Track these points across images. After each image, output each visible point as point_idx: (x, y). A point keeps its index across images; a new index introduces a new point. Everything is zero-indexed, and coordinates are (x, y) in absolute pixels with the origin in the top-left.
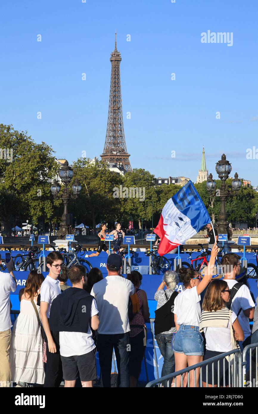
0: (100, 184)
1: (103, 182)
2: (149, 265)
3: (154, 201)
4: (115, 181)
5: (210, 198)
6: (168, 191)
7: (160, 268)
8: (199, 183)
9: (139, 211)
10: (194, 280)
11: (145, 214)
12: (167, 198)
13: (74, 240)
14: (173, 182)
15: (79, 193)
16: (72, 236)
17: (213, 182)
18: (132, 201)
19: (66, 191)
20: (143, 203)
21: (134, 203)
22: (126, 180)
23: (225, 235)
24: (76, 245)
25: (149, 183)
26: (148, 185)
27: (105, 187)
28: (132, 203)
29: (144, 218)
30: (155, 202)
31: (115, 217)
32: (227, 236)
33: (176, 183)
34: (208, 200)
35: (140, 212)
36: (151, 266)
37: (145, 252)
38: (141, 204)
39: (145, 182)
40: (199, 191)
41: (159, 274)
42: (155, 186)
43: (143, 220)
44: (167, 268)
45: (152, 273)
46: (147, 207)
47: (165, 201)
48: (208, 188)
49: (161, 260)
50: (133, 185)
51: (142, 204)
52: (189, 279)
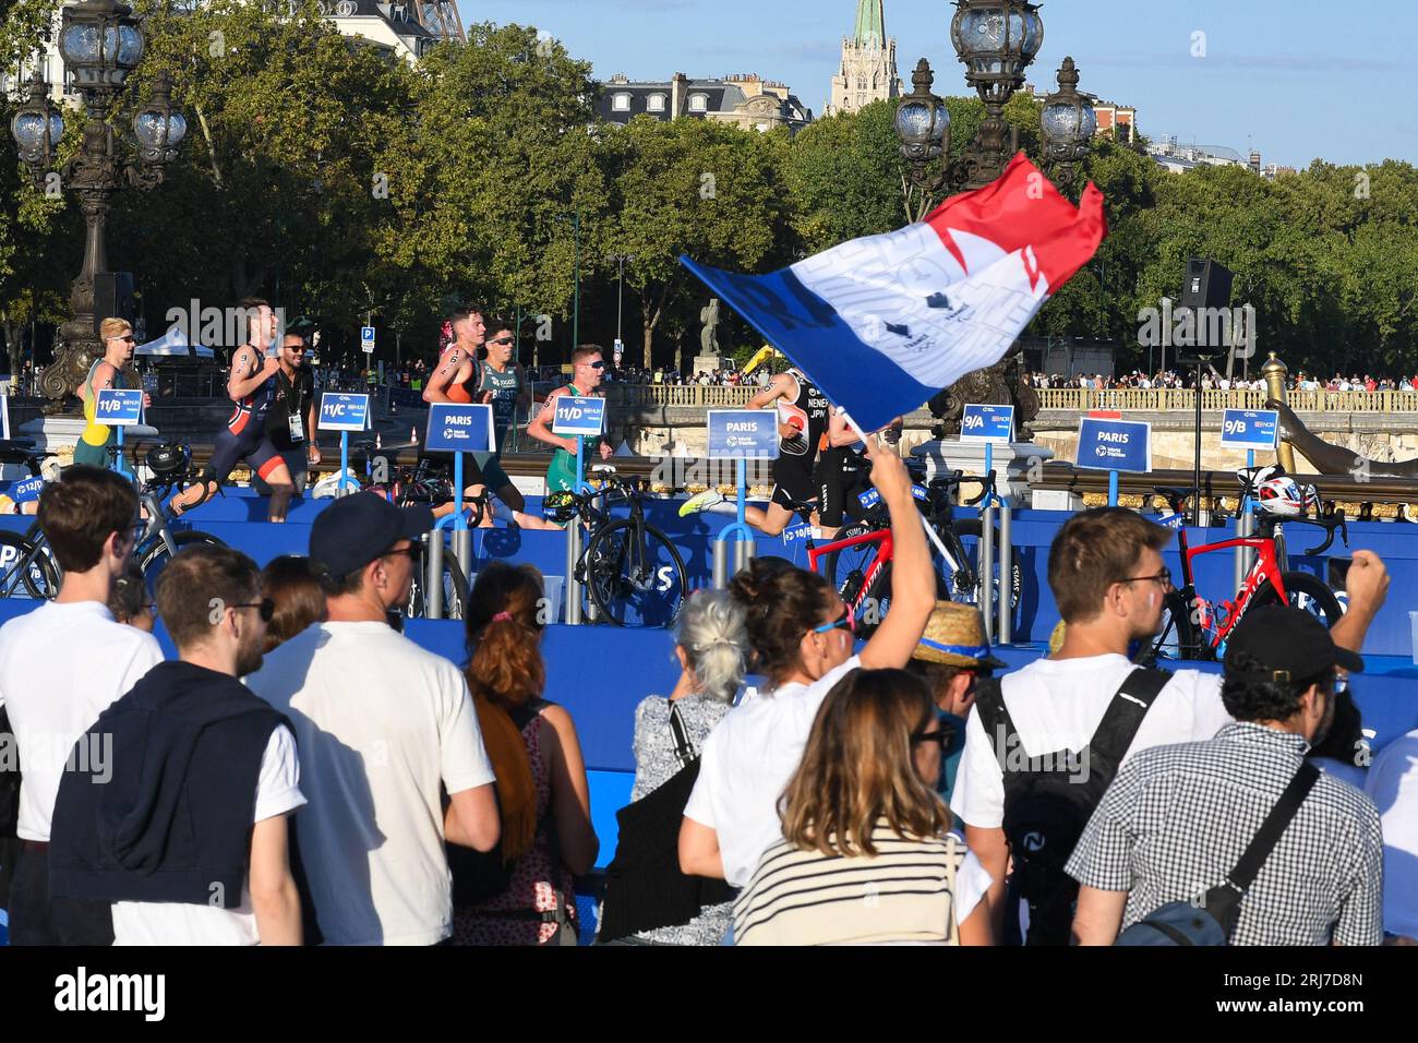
0: (281, 108)
1: (298, 97)
2: (563, 572)
3: (584, 208)
4: (371, 94)
5: (903, 199)
6: (666, 154)
7: (626, 591)
8: (842, 114)
9: (497, 266)
10: (820, 639)
11: (536, 282)
12: (659, 193)
13: (140, 422)
14: (698, 103)
15: (171, 155)
16: (134, 397)
17: (936, 107)
18: (460, 208)
19: (96, 144)
20: (523, 220)
21: (471, 220)
22: (432, 90)
23: (999, 412)
24: (157, 449)
25: (557, 107)
26: (556, 118)
27: (310, 124)
28: (463, 217)
29: (529, 307)
30: (589, 219)
31: (362, 295)
32: (1010, 419)
33: (710, 108)
34: (893, 214)
35: (507, 270)
36: (578, 576)
37: (544, 498)
38: (513, 225)
39: (538, 100)
40: (844, 161)
41: (620, 623)
42: (590, 128)
43: (520, 320)
44: (663, 589)
45: (584, 616)
46: (545, 241)
47: (647, 211)
48: (908, 145)
49: (635, 539)
50: (468, 115)
51: (518, 228)
52: (793, 634)
